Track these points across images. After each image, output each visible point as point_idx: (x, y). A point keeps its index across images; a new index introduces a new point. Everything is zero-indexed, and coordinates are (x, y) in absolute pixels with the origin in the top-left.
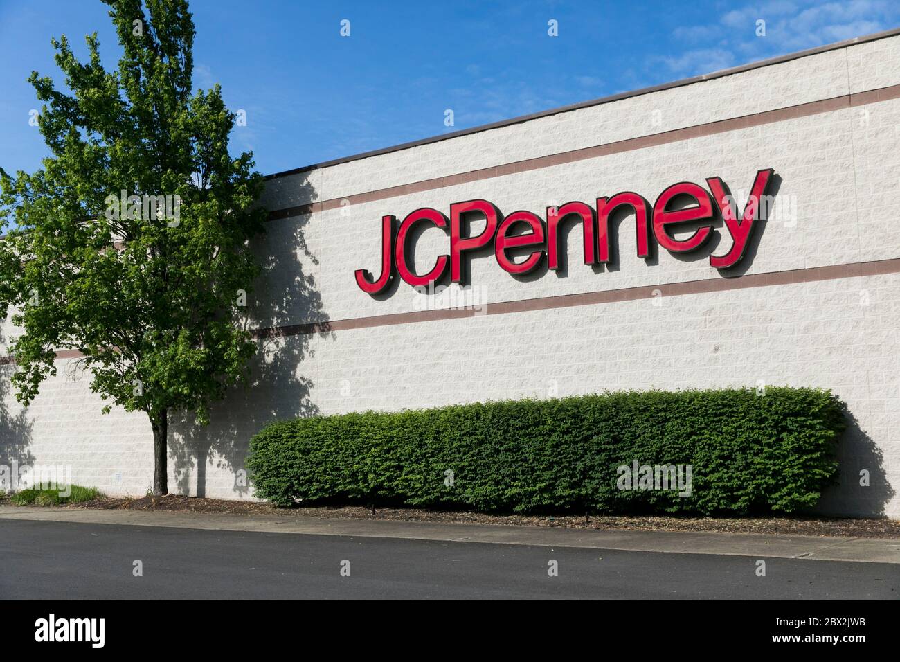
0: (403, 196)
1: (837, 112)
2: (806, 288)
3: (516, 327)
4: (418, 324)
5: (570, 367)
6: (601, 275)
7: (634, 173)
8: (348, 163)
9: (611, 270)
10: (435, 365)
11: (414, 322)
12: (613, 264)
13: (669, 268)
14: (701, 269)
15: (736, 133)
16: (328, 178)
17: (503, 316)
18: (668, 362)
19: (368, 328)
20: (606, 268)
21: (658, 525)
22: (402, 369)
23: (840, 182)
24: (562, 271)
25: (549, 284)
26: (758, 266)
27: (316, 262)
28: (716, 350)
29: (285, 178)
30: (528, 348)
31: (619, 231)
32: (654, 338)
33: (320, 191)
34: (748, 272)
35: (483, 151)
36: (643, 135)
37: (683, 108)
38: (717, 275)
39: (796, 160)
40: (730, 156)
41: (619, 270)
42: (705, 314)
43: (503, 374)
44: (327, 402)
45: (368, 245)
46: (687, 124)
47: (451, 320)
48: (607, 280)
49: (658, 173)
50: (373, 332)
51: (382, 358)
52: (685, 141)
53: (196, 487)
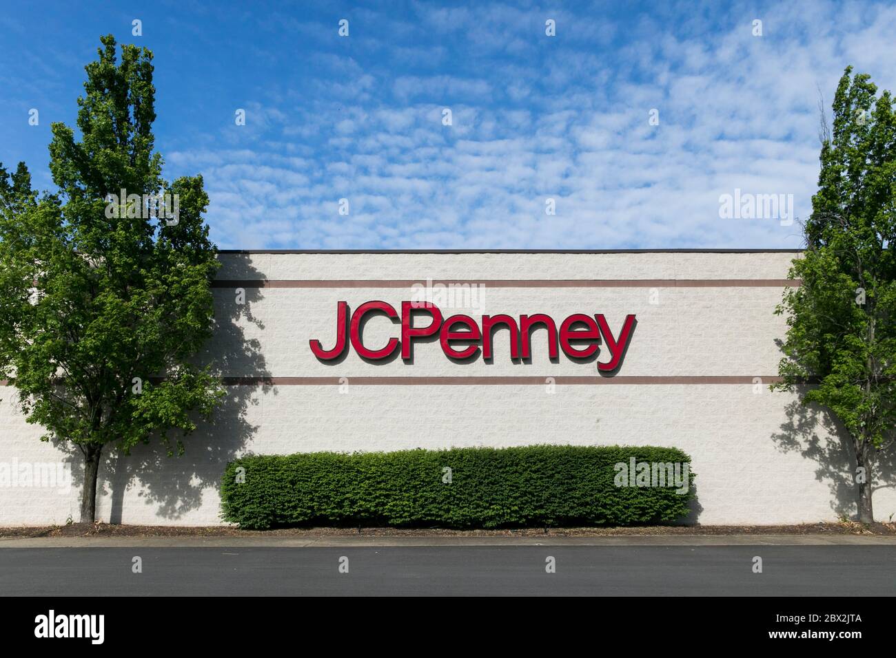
0: (353, 289)
1: (668, 288)
2: (653, 387)
3: (452, 395)
4: (366, 386)
5: (495, 426)
6: (518, 366)
7: (542, 302)
8: (298, 255)
9: (525, 364)
10: (381, 418)
11: (361, 384)
12: (527, 360)
13: (566, 366)
14: (590, 369)
15: (609, 289)
16: (277, 263)
17: (441, 386)
18: (566, 427)
19: (317, 386)
20: (522, 362)
21: (584, 532)
22: (349, 420)
23: (671, 329)
24: (489, 359)
25: (478, 367)
26: (623, 372)
27: (262, 327)
28: (598, 421)
29: (231, 255)
30: (461, 411)
31: (532, 339)
32: (556, 411)
33: (268, 272)
34: (617, 375)
35: (426, 268)
36: (549, 279)
37: (575, 267)
38: (598, 375)
39: (645, 312)
40: (606, 303)
41: (531, 363)
42: (591, 398)
43: (440, 428)
44: (272, 443)
45: (318, 321)
46: (578, 278)
47: (396, 386)
48: (522, 370)
49: (558, 305)
50: (321, 389)
51: (329, 410)
52: (577, 288)
53: (110, 515)
